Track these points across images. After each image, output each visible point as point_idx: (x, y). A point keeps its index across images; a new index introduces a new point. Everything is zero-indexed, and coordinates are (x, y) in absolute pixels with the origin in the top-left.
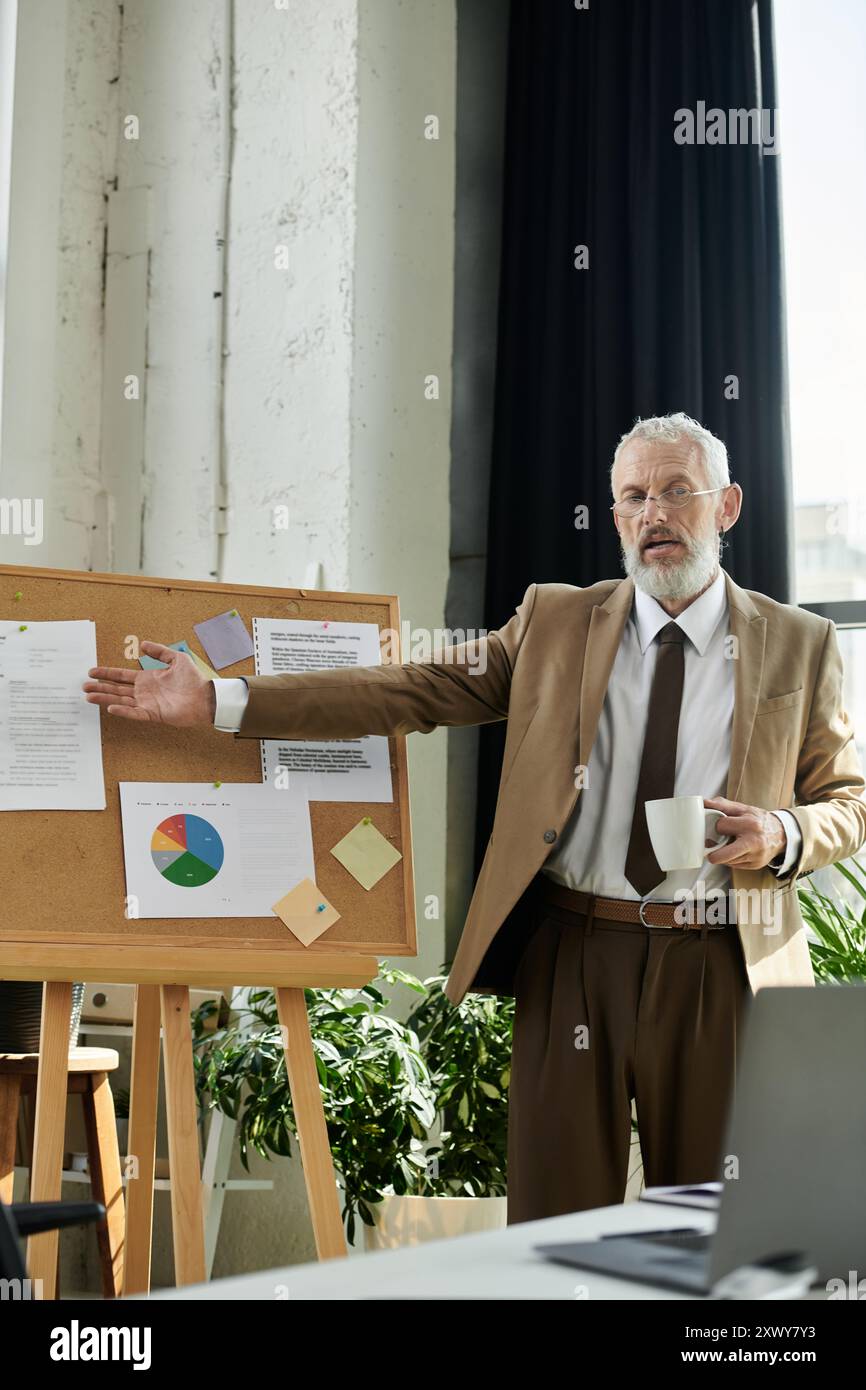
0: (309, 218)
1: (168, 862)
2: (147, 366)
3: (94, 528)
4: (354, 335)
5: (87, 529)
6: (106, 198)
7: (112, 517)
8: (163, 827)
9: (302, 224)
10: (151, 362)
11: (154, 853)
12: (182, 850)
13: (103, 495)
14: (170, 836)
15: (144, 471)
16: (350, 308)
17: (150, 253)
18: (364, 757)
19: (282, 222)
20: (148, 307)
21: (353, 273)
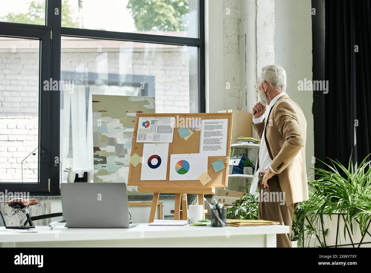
0: (268, 24)
1: (178, 169)
2: (246, 61)
3: (238, 97)
4: (275, 50)
5: (237, 98)
6: (239, 23)
7: (241, 95)
8: (178, 163)
9: (267, 26)
10: (247, 60)
11: (176, 168)
12: (181, 167)
13: (239, 90)
14: (180, 165)
15: (246, 84)
16: (274, 44)
17: (246, 35)
18: (221, 147)
19: (264, 26)
20: (246, 47)
21: (275, 36)
